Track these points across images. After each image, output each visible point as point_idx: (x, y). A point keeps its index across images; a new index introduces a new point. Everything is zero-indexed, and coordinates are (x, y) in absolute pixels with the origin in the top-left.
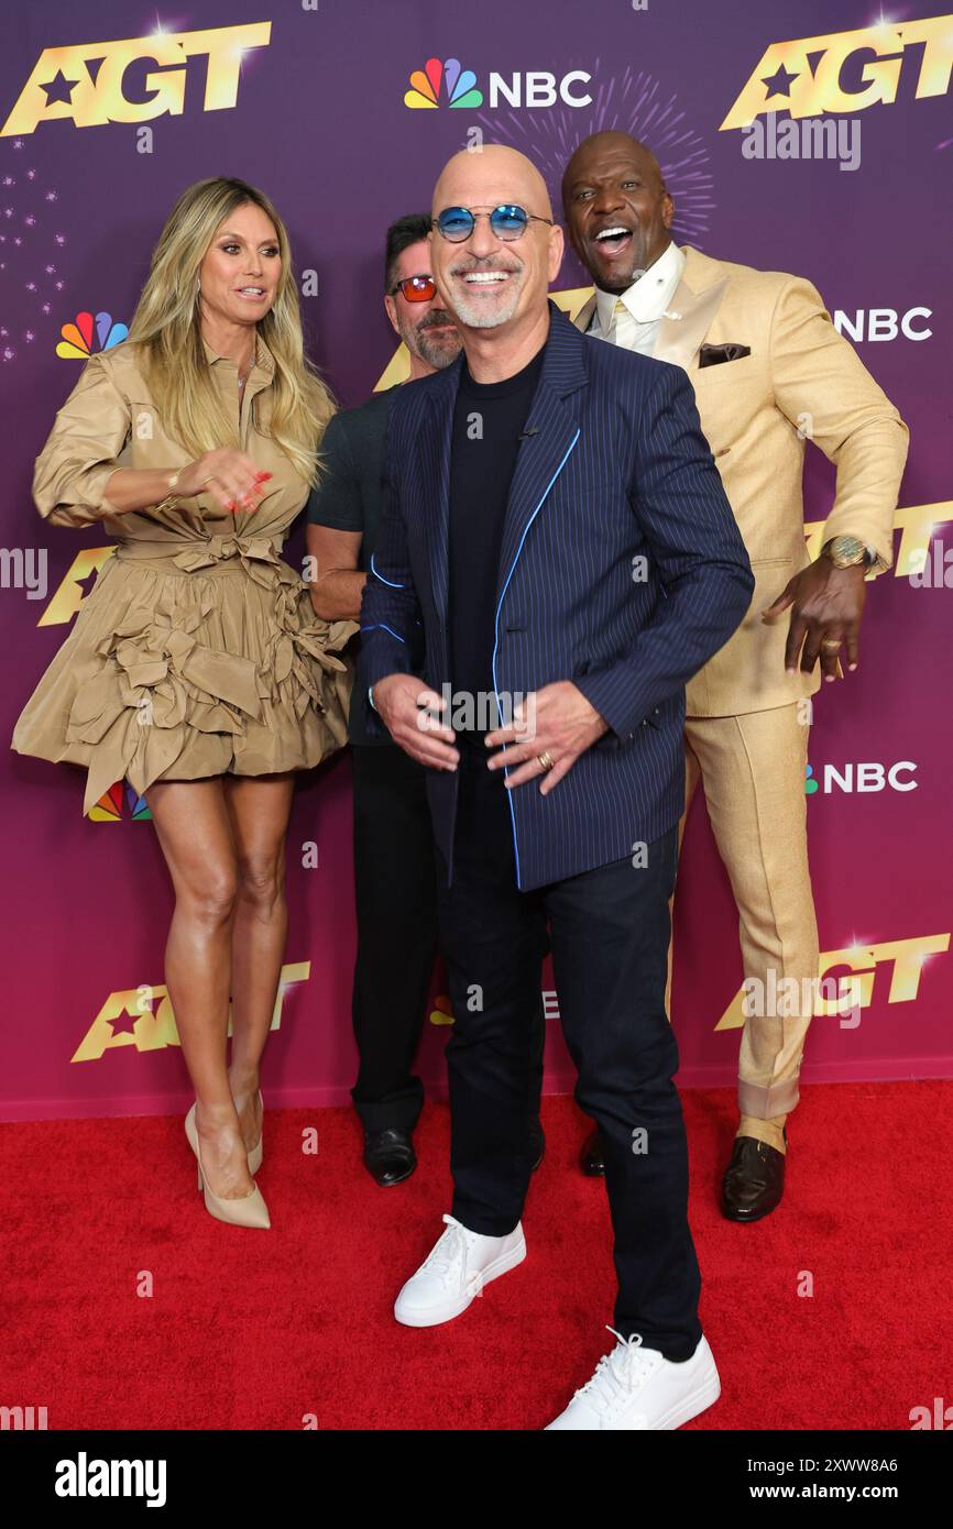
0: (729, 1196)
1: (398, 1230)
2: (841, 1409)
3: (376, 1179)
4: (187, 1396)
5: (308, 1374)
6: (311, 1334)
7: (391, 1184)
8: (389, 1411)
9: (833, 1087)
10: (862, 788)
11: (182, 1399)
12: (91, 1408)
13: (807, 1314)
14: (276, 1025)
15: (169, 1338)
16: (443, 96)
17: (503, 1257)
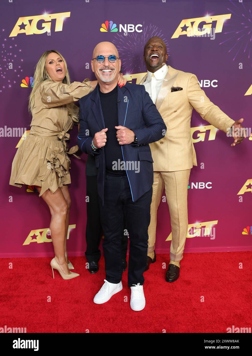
0: (167, 277)
1: (94, 283)
2: (190, 321)
3: (90, 272)
4: (48, 316)
5: (74, 313)
6: (75, 304)
7: (93, 273)
8: (92, 320)
9: (191, 254)
10: (200, 188)
11: (47, 317)
12: (27, 318)
13: (183, 301)
14: (68, 238)
15: (44, 304)
16: (109, 29)
17: (117, 289)
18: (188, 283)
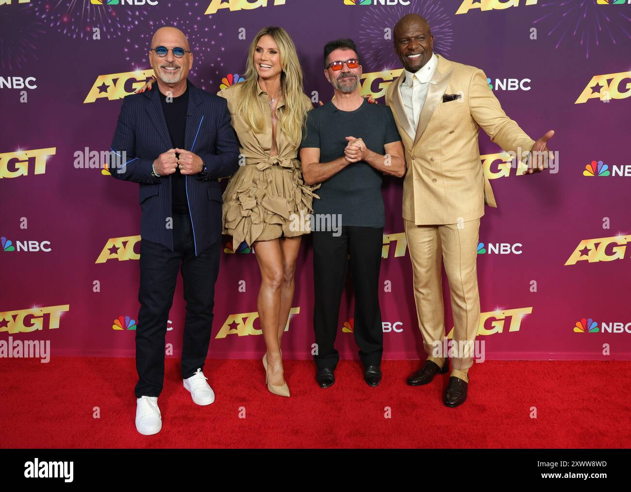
3: (320, 385)
7: (325, 387)
16: (357, 2)
18: (482, 409)
